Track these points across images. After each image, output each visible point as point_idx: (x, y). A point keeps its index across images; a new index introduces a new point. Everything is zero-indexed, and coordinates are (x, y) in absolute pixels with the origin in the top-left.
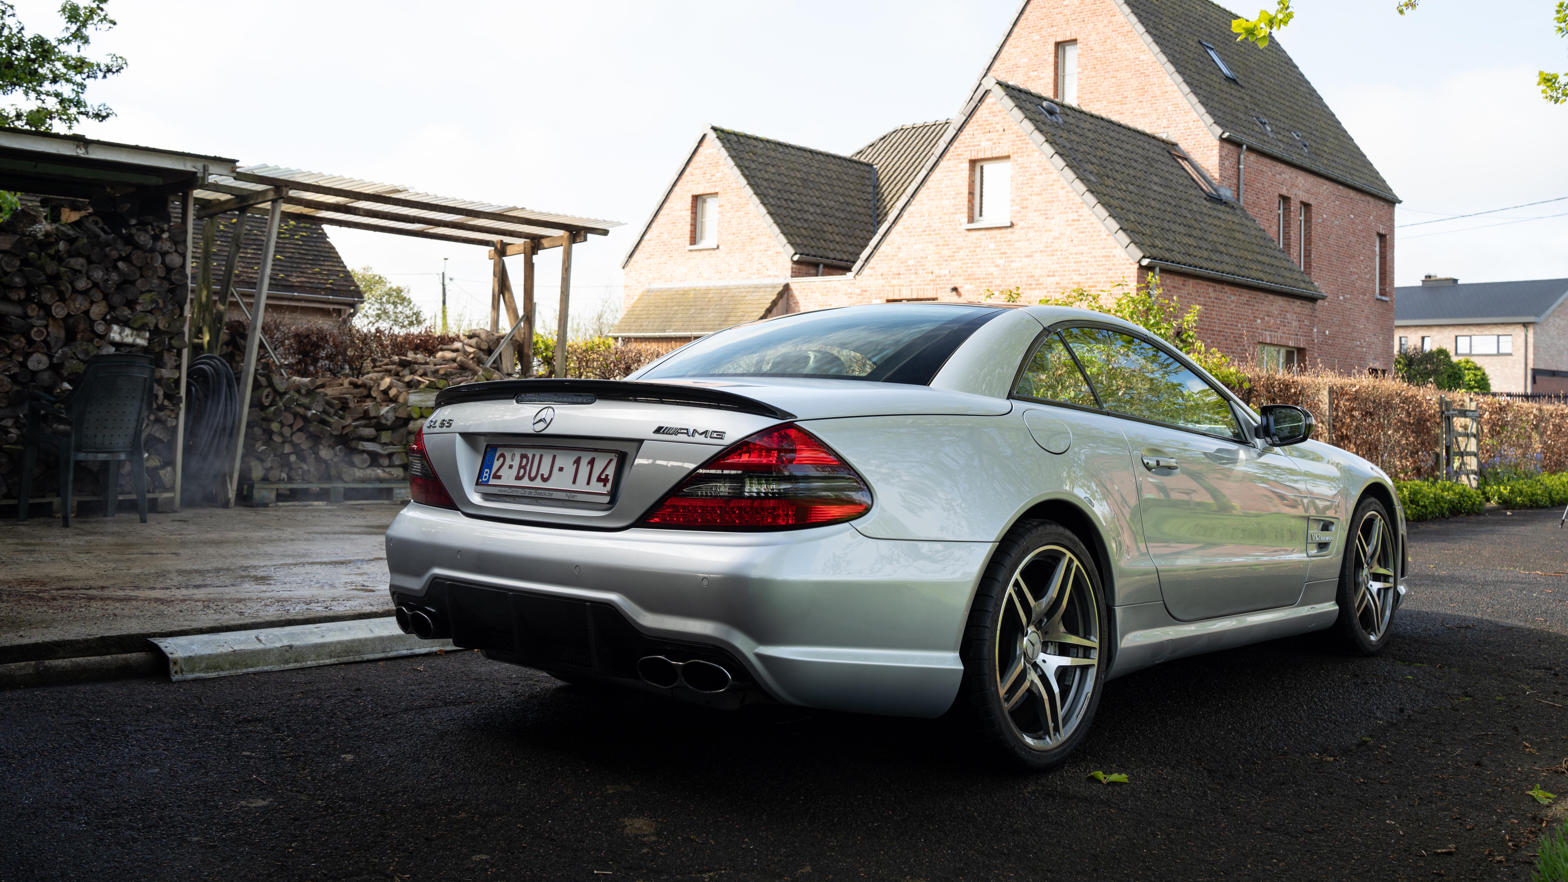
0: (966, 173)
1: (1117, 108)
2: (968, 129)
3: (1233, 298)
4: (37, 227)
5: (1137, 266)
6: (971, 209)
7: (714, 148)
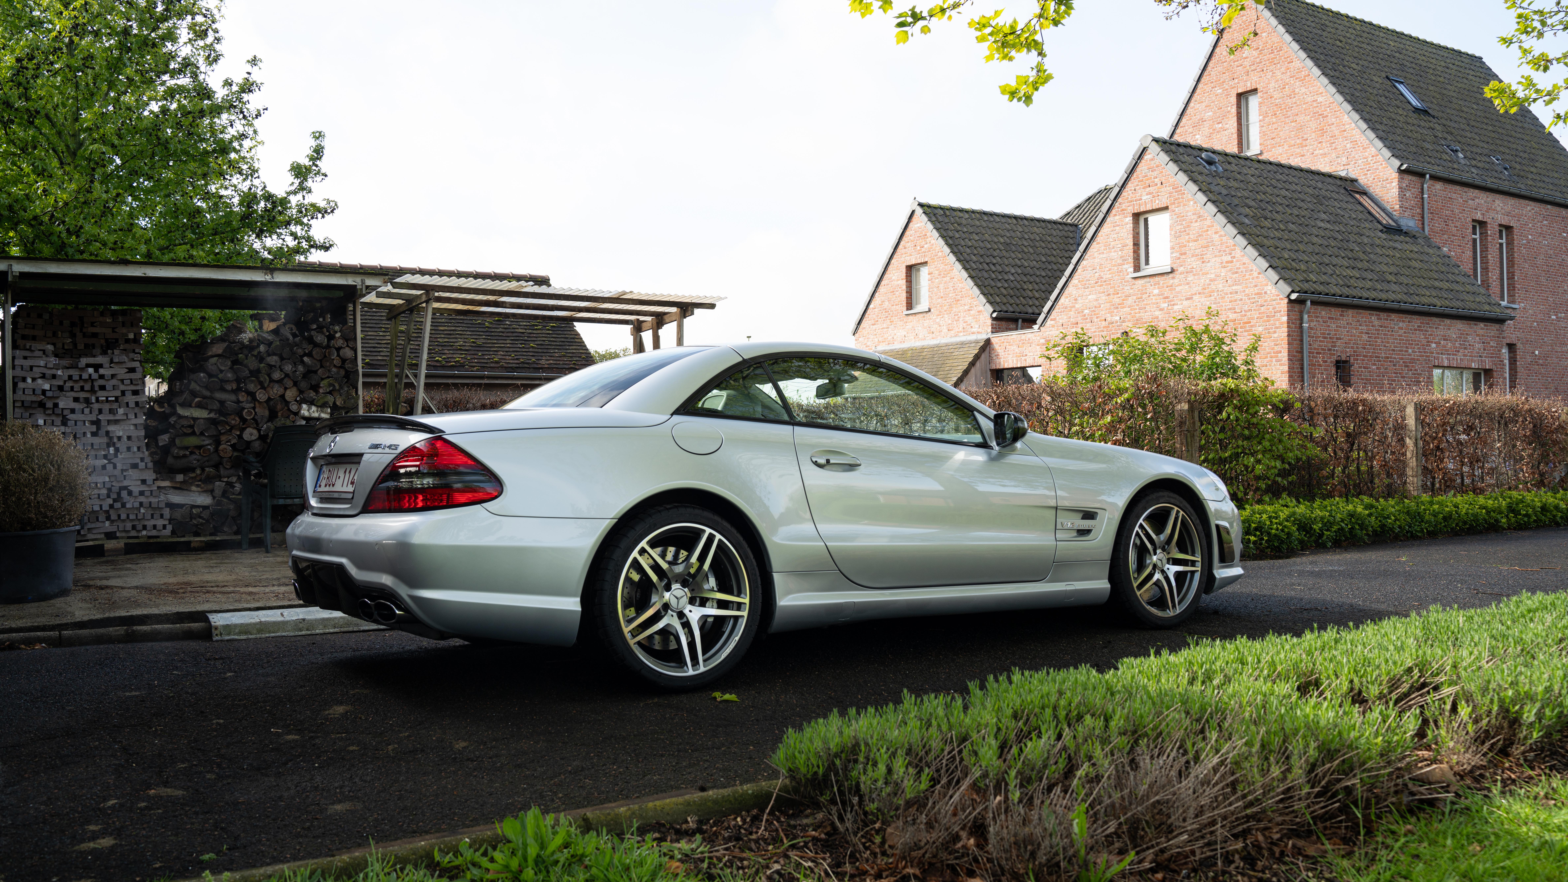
0: (1130, 226)
1: (1298, 151)
2: (1130, 185)
3: (1401, 324)
4: (243, 335)
5: (1286, 301)
6: (1137, 259)
7: (922, 222)
